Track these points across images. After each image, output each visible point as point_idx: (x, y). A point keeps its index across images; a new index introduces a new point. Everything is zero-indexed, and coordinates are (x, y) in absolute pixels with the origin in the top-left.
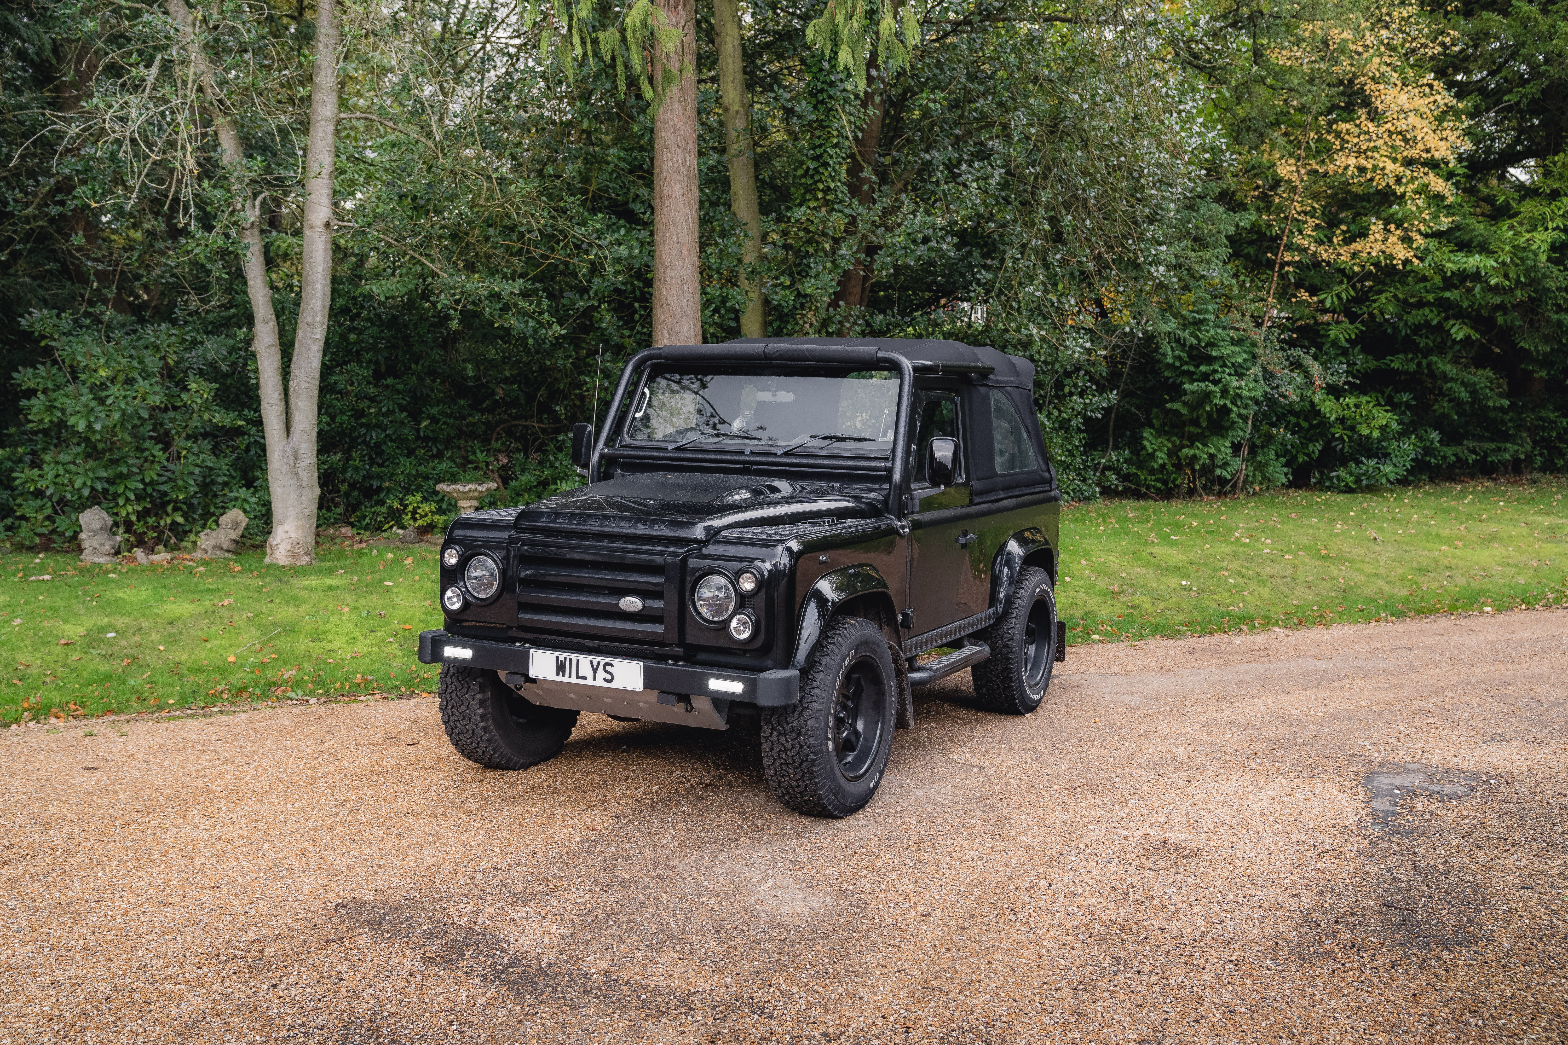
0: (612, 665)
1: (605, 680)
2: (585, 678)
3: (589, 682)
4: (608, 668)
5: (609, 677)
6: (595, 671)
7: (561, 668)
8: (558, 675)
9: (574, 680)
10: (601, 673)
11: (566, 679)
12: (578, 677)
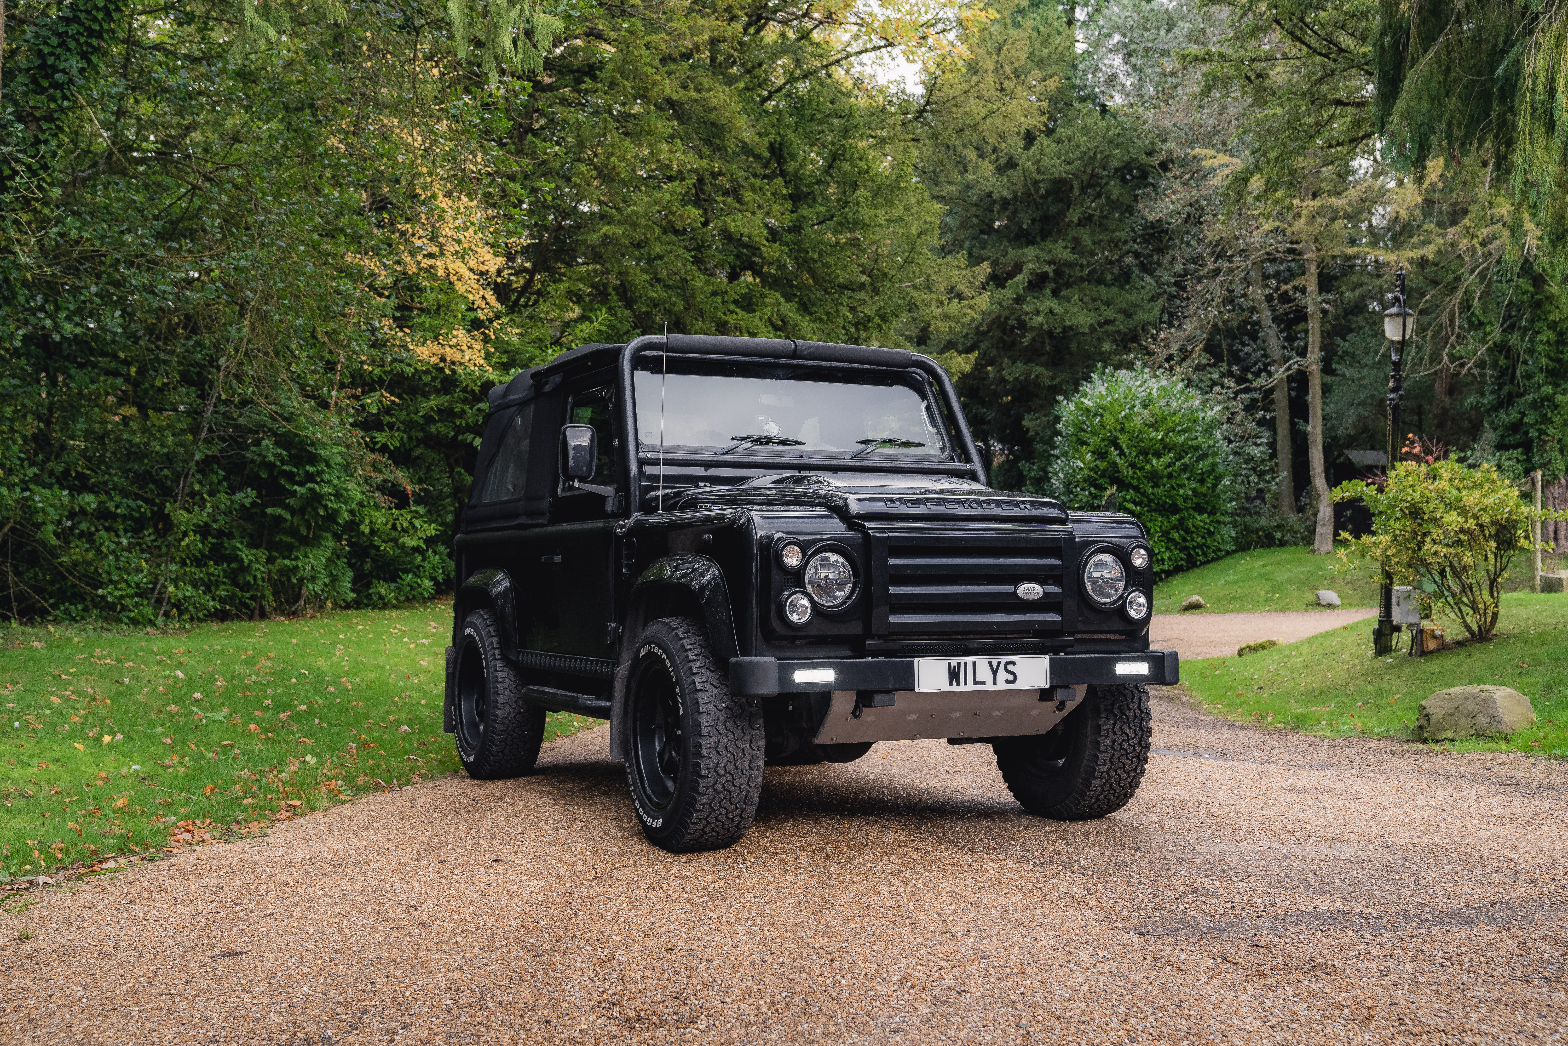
0: (1014, 663)
1: (1007, 682)
2: (983, 683)
3: (989, 686)
4: (1010, 667)
5: (1011, 678)
6: (995, 673)
7: (954, 675)
8: (951, 684)
9: (971, 687)
10: (1002, 675)
11: (962, 688)
12: (975, 683)
